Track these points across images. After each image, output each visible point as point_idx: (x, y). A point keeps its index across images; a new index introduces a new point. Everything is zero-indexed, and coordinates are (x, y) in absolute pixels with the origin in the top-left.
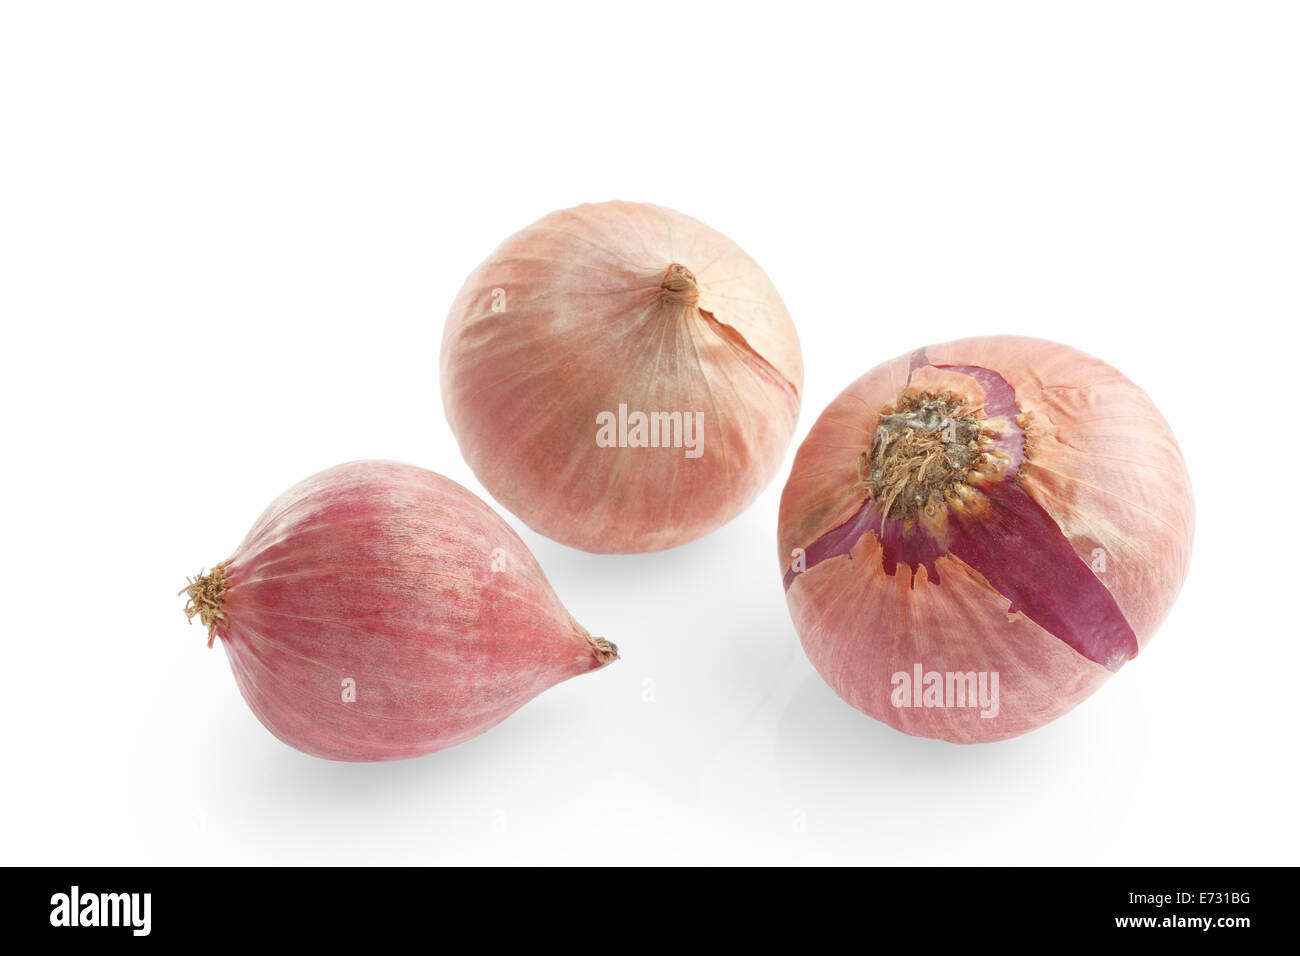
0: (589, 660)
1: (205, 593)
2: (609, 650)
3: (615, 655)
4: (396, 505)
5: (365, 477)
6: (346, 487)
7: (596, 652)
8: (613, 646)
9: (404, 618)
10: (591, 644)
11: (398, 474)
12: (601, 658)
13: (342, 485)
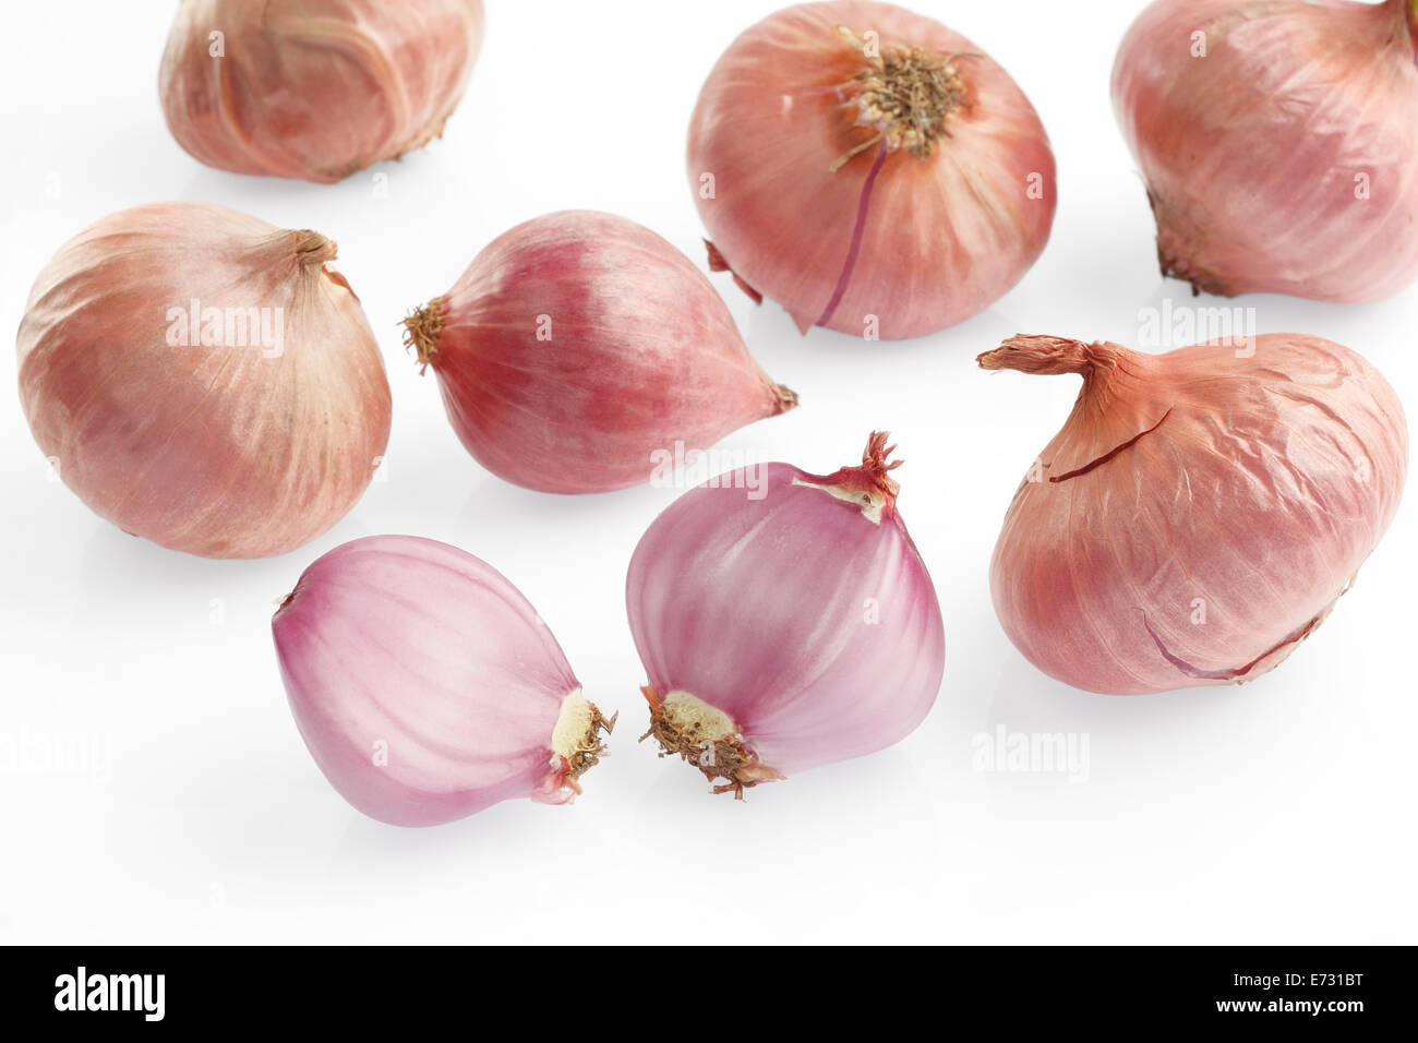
0: (771, 408)
1: (421, 327)
2: (791, 398)
3: (796, 404)
4: (607, 266)
5: (579, 233)
6: (561, 242)
7: (779, 400)
8: (795, 395)
9: (607, 375)
10: (774, 392)
11: (609, 231)
12: (783, 407)
13: (557, 240)
